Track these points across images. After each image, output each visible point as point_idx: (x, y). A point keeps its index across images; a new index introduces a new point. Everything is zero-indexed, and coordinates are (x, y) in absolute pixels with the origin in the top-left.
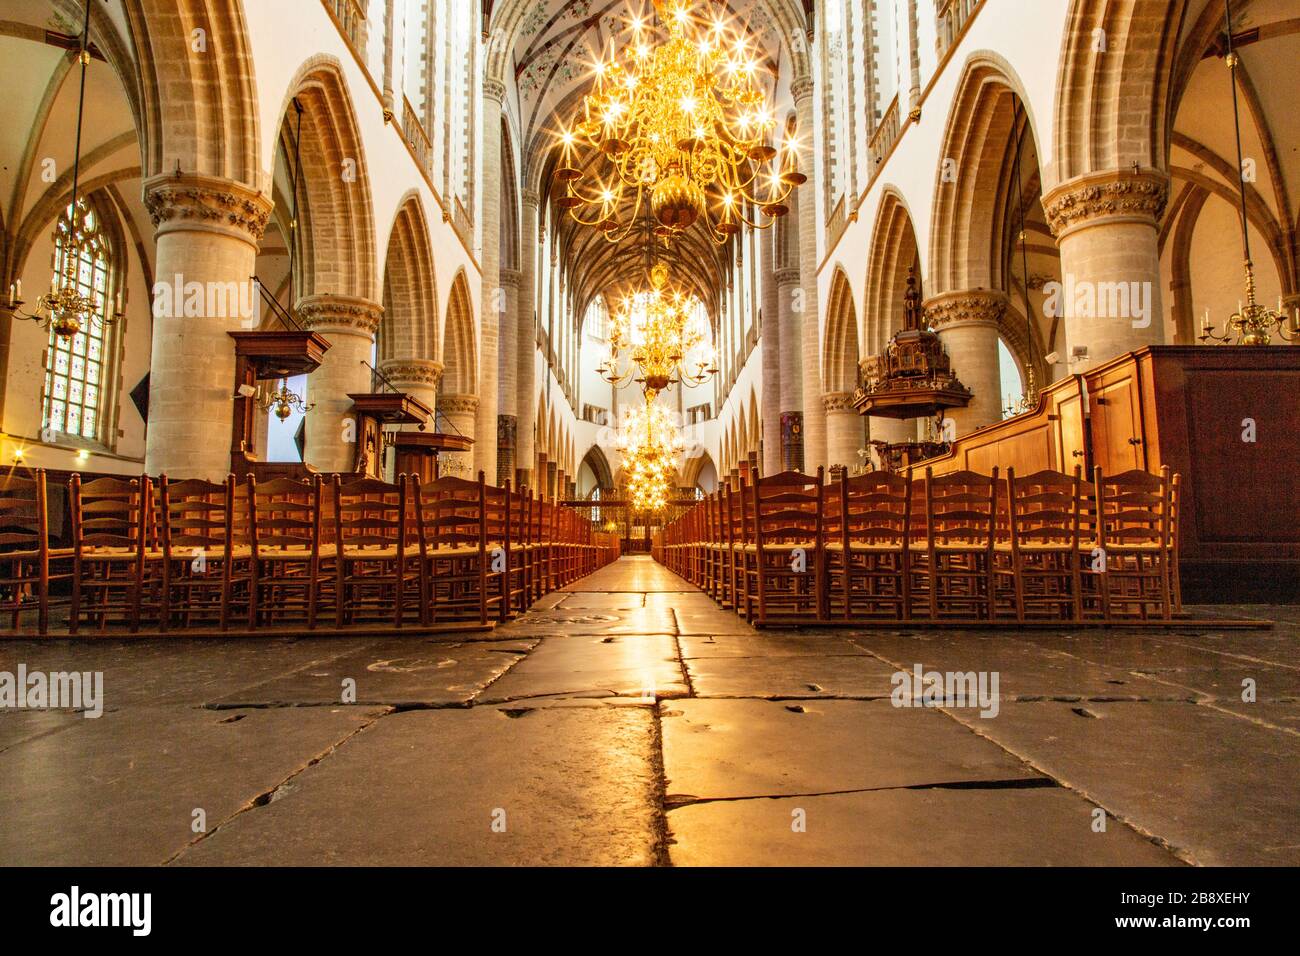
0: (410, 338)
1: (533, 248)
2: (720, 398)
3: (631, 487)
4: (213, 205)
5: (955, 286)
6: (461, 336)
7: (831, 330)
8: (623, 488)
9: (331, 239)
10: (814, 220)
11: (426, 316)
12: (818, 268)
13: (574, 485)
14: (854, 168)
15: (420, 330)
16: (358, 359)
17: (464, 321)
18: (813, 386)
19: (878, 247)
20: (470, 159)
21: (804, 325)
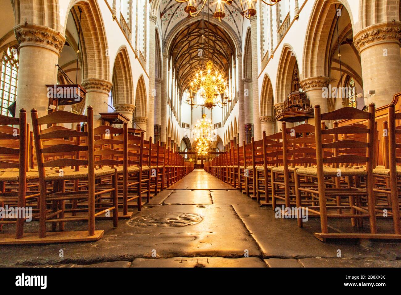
0: (124, 97)
1: (166, 72)
2: (224, 121)
3: (197, 148)
4: (40, 36)
5: (312, 75)
6: (142, 98)
7: (263, 96)
8: (194, 148)
9: (93, 59)
10: (257, 60)
11: (129, 89)
12: (258, 76)
13: (179, 147)
14: (272, 40)
15: (127, 94)
16: (103, 101)
17: (143, 93)
18: (257, 114)
19: (281, 66)
20: (145, 40)
21: (254, 95)
